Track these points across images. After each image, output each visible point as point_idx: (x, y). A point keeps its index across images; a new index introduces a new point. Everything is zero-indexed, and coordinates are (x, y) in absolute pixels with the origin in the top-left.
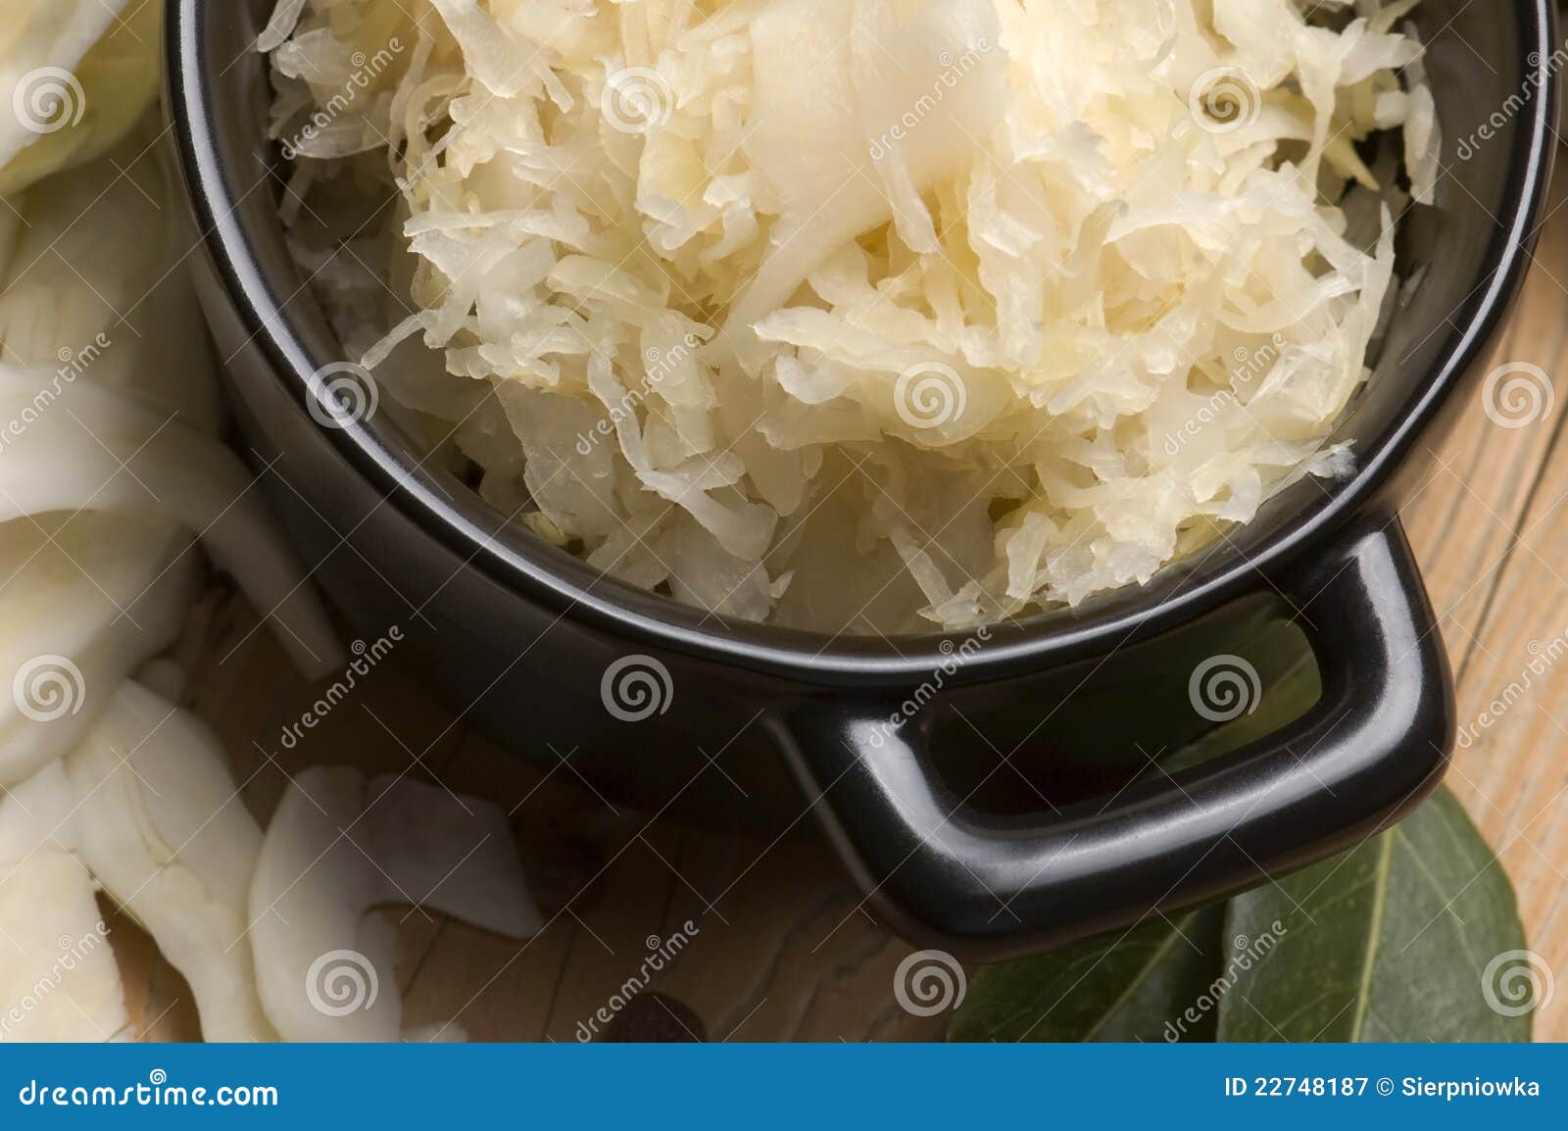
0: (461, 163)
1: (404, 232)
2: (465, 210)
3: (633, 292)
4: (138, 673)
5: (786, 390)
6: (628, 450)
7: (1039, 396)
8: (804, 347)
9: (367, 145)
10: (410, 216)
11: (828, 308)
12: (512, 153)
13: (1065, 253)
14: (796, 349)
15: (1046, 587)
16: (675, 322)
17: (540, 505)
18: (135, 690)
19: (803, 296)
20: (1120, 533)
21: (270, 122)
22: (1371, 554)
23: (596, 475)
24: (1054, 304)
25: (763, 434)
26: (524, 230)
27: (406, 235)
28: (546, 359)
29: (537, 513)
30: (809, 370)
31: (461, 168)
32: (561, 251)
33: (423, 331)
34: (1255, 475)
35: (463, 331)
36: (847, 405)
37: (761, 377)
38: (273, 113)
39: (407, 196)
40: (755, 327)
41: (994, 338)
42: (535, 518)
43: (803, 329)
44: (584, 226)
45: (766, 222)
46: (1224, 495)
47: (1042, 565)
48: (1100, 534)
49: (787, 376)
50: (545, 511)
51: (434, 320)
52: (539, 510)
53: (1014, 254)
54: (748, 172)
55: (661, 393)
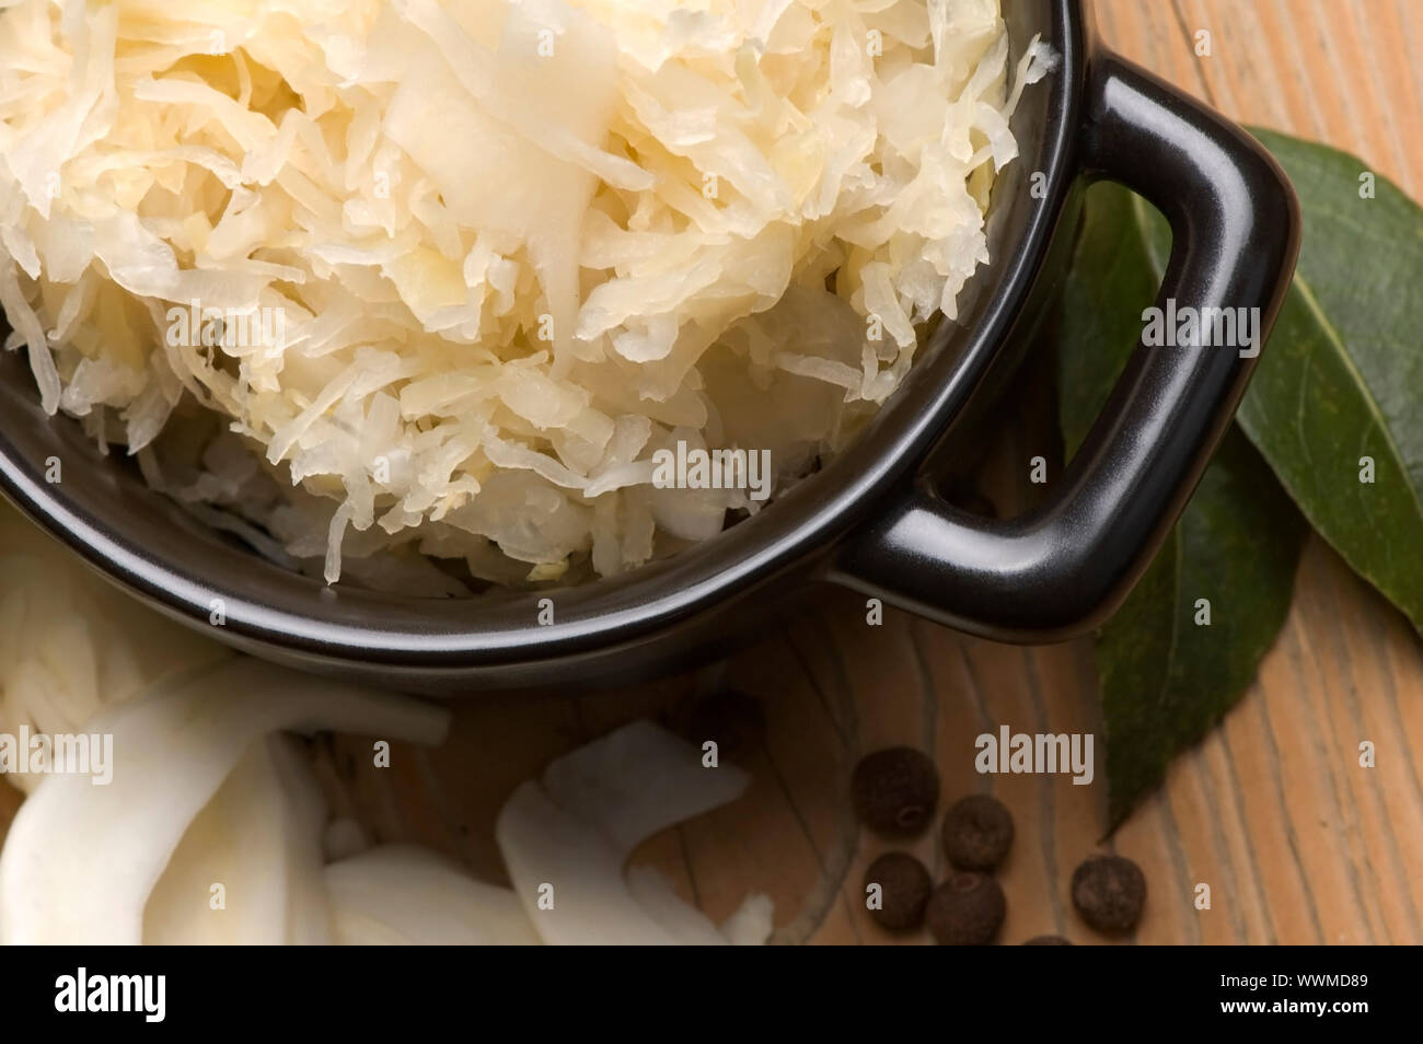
0: (268, 384)
1: (272, 462)
2: (297, 411)
3: (472, 380)
4: (329, 858)
5: (639, 362)
6: (563, 481)
7: (811, 209)
8: (625, 321)
9: (174, 402)
10: (267, 447)
11: (611, 274)
12: (294, 345)
13: (737, 96)
14: (621, 326)
15: (915, 310)
16: (515, 369)
17: (532, 561)
18: (338, 870)
19: (590, 281)
20: (936, 233)
21: (94, 442)
22: (1120, 97)
23: (553, 510)
24: (761, 138)
25: (648, 399)
26: (357, 399)
27: (275, 464)
28: (456, 475)
29: (536, 568)
30: (643, 331)
31: (272, 388)
32: (396, 388)
33: (350, 521)
34: (986, 107)
35: (378, 499)
36: (689, 327)
37: (607, 356)
38: (89, 434)
39: (248, 433)
40: (579, 336)
41: (748, 206)
42: (538, 573)
43: (612, 307)
44: (396, 360)
45: (520, 257)
46: (978, 140)
47: (899, 296)
48: (922, 242)
49: (632, 351)
50: (538, 561)
51: (352, 510)
52: (533, 565)
53: (709, 137)
54: (479, 237)
55: (549, 426)
